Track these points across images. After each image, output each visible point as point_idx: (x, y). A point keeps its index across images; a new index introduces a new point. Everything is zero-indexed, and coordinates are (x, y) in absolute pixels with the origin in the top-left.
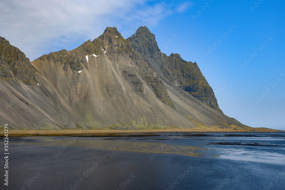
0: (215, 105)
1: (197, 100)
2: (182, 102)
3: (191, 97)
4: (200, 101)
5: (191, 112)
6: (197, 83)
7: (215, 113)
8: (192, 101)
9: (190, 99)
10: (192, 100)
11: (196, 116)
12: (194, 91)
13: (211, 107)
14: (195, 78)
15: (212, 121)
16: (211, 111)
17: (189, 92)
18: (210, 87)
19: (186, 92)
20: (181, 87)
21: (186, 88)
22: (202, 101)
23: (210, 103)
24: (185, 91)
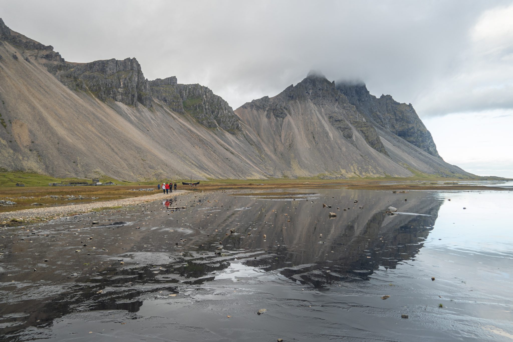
0: (433, 152)
1: (413, 146)
2: (396, 148)
3: (406, 143)
4: (416, 147)
5: (406, 158)
6: (413, 127)
7: (435, 160)
8: (407, 148)
9: (405, 145)
10: (408, 146)
11: (413, 163)
12: (408, 136)
13: (429, 153)
14: (410, 122)
15: (431, 169)
16: (429, 158)
17: (403, 137)
18: (428, 131)
19: (400, 138)
20: (394, 132)
21: (400, 133)
22: (419, 146)
23: (428, 149)
24: (399, 136)
